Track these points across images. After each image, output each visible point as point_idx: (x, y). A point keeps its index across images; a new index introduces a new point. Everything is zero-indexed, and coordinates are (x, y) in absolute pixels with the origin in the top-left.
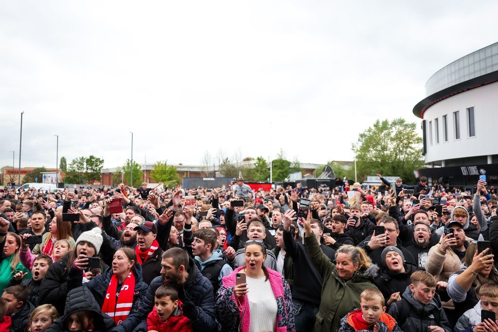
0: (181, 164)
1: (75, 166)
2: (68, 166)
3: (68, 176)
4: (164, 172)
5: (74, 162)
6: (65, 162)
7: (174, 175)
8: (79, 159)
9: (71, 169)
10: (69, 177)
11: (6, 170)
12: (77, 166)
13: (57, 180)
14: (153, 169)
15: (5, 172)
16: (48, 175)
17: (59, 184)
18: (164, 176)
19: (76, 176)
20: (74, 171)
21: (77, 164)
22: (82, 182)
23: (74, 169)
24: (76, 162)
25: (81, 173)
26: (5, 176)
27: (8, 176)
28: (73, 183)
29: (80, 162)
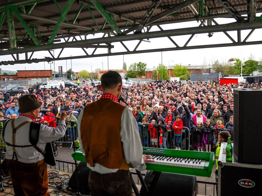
0: (190, 65)
1: (132, 68)
2: (127, 68)
4: (180, 70)
5: (131, 66)
6: (126, 65)
7: (186, 72)
8: (133, 64)
9: (130, 70)
10: (129, 74)
11: (99, 71)
12: (133, 68)
13: (124, 77)
14: (173, 68)
15: (99, 73)
18: (180, 73)
19: (132, 73)
20: (131, 71)
21: (132, 67)
22: (136, 76)
23: (131, 70)
24: (132, 66)
25: (135, 71)
26: (99, 74)
27: (100, 74)
28: (132, 77)
29: (134, 66)
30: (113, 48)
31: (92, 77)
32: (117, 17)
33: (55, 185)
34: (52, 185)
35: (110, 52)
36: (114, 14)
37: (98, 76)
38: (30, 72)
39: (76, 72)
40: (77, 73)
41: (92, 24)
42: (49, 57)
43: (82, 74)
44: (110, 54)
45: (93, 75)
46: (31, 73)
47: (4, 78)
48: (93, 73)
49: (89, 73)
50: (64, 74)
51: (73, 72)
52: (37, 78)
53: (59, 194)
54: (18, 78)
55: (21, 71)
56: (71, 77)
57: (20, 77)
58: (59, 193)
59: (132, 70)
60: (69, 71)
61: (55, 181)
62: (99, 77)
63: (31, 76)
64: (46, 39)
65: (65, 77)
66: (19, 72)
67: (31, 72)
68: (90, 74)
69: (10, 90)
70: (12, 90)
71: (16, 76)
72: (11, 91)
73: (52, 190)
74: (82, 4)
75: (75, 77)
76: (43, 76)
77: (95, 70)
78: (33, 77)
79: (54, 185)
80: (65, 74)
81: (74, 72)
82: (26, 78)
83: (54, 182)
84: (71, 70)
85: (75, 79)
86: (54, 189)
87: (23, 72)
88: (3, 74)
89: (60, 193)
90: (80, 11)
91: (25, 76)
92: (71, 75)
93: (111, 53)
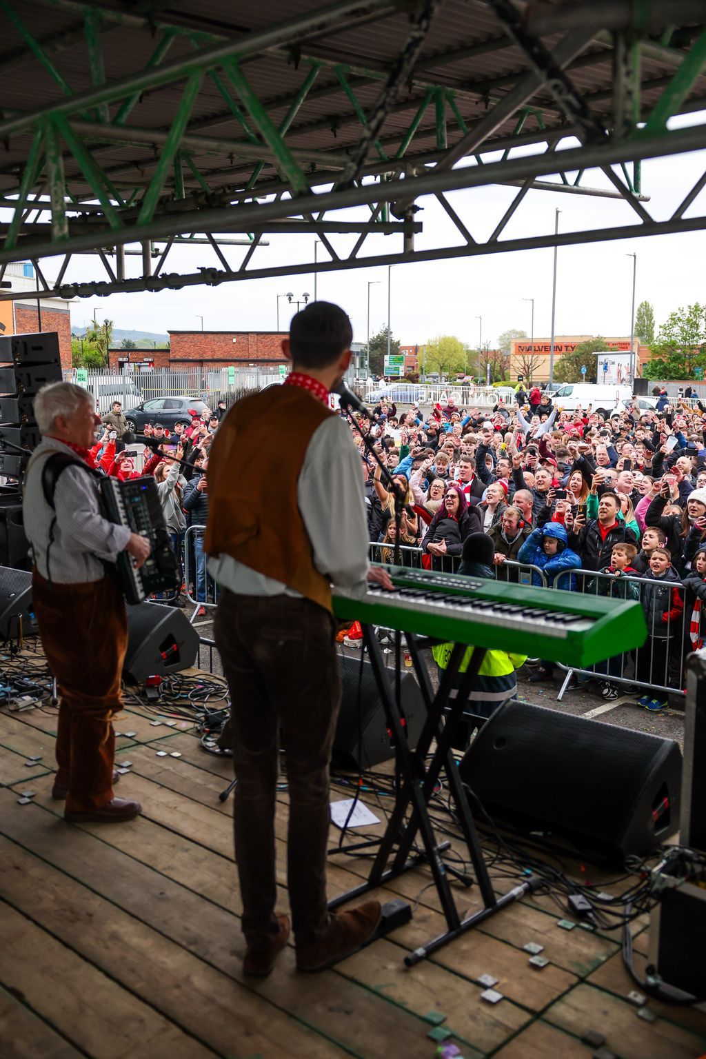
1: (676, 330)
2: (657, 331)
3: (657, 359)
5: (674, 320)
6: (650, 317)
8: (687, 311)
9: (665, 338)
10: (661, 362)
11: (516, 344)
12: (682, 329)
13: (631, 373)
15: (513, 350)
16: (611, 358)
17: (636, 380)
19: (676, 359)
20: (673, 345)
21: (680, 324)
22: (692, 374)
23: (673, 338)
24: (679, 320)
25: (692, 348)
26: (512, 358)
27: (520, 357)
28: (672, 378)
29: (689, 321)
30: (421, 231)
31: (479, 370)
32: (477, 103)
33: (203, 714)
34: (193, 715)
35: (409, 250)
36: (459, 91)
37: (508, 368)
38: (216, 337)
39: (412, 344)
40: (416, 349)
41: (400, 133)
42: (215, 269)
43: (436, 356)
44: (409, 256)
45: (487, 362)
46: (223, 344)
47: (121, 359)
48: (486, 353)
49: (468, 352)
50: (358, 353)
51: (398, 343)
52: (244, 364)
53: (208, 739)
54: (171, 361)
55: (185, 336)
56: (386, 364)
57: (178, 357)
58: (208, 735)
59: (674, 343)
60: (378, 336)
61: (205, 706)
62: (512, 372)
63: (221, 357)
64: (205, 203)
65: (362, 365)
66: (175, 337)
67: (222, 337)
68: (472, 355)
69: (137, 409)
70: (142, 410)
71: (165, 354)
72: (138, 415)
73: (191, 725)
74: (314, 67)
75: (402, 368)
76: (266, 357)
77: (501, 339)
78: (227, 362)
79: (199, 715)
80: (362, 352)
81: (403, 344)
82: (201, 362)
83: (203, 708)
84: (387, 332)
85: (402, 374)
86: (197, 725)
87: (191, 336)
88: (121, 345)
89: (212, 737)
90: (305, 95)
91: (197, 357)
92: (386, 357)
93: (412, 251)
